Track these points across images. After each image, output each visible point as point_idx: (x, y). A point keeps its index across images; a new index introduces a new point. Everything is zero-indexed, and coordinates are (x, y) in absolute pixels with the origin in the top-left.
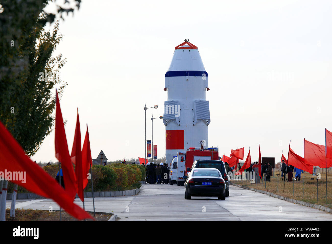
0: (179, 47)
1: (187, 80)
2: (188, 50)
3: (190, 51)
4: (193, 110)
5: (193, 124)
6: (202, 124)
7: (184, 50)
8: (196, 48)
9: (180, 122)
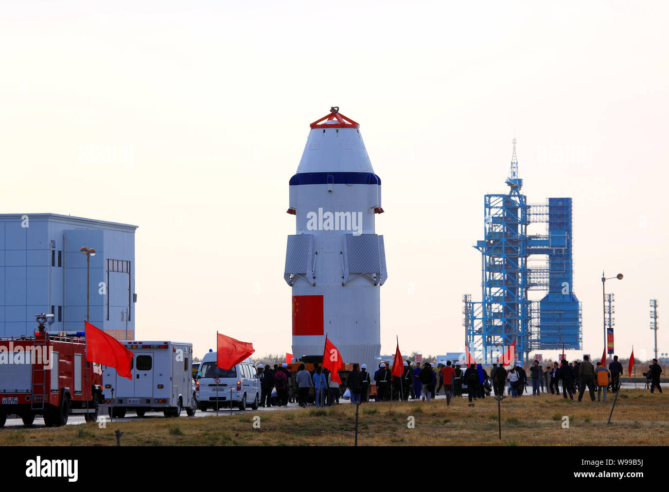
0: (317, 124)
1: (330, 191)
2: (334, 130)
3: (337, 131)
4: (341, 253)
5: (343, 283)
6: (362, 282)
7: (327, 130)
8: (354, 125)
9: (314, 278)
